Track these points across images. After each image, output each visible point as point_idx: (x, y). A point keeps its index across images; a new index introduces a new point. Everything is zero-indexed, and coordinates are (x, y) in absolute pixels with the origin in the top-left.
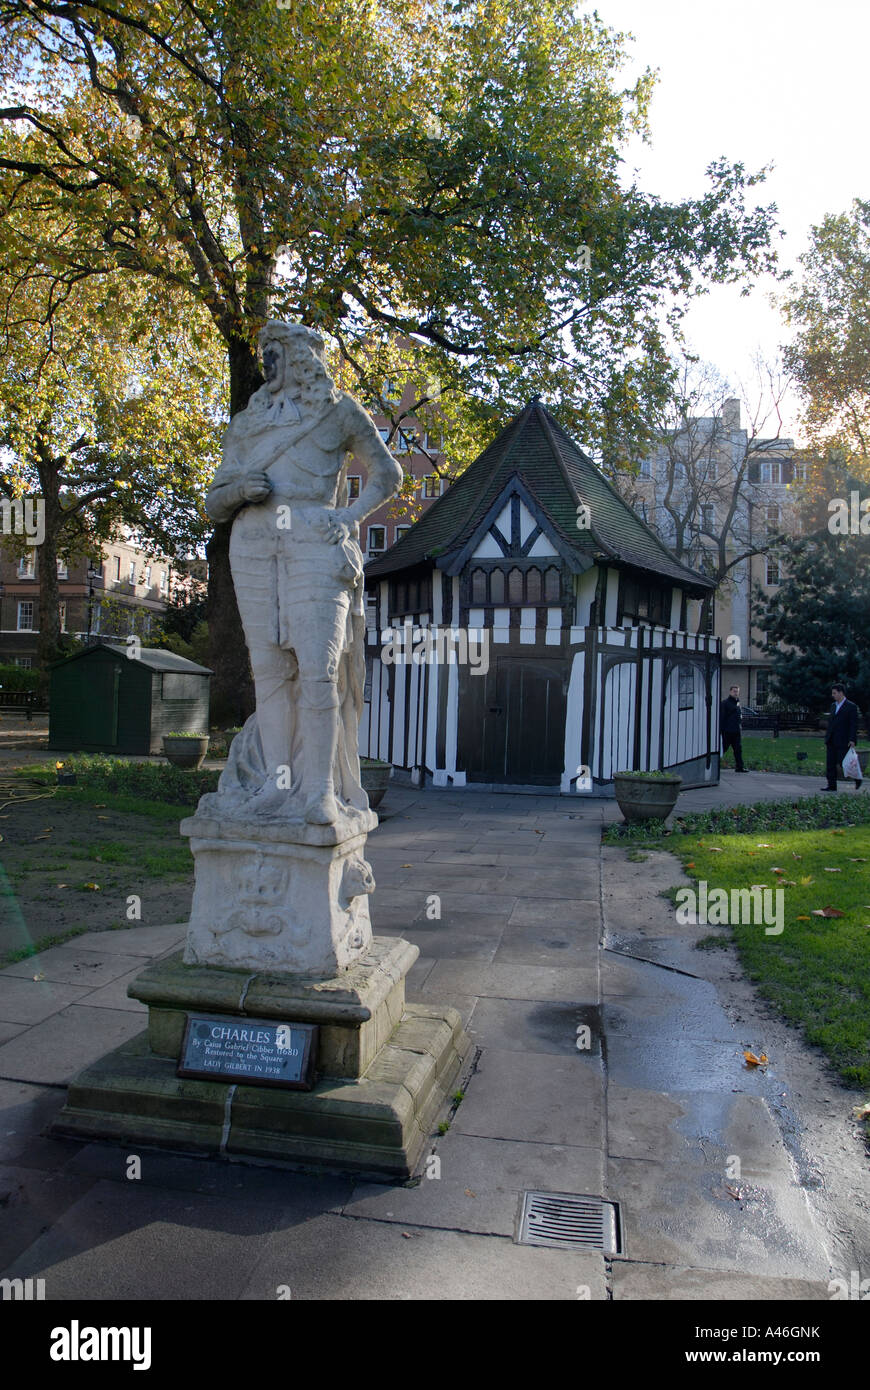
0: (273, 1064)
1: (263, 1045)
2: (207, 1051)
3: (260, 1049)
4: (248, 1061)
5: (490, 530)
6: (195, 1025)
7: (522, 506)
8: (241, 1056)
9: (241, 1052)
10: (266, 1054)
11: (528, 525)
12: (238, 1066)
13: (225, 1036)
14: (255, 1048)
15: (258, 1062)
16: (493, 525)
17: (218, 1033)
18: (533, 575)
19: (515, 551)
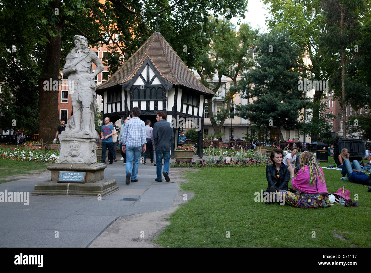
0: (77, 179)
2: (64, 177)
3: (74, 176)
5: (140, 76)
6: (61, 173)
7: (150, 69)
9: (71, 177)
11: (152, 74)
12: (70, 180)
15: (74, 179)
16: (141, 74)
17: (66, 174)
18: (154, 90)
19: (148, 83)
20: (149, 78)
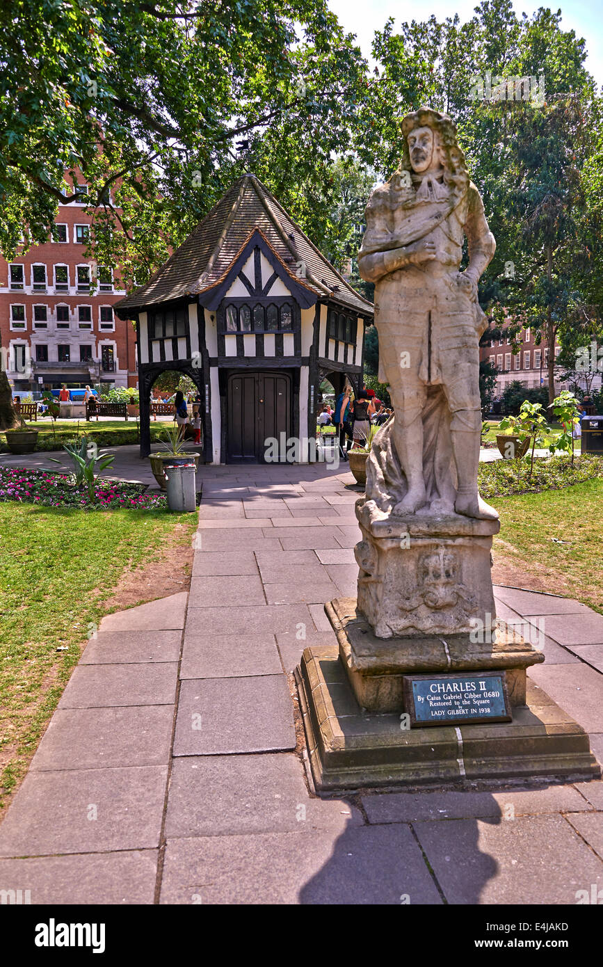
0: (483, 706)
1: (472, 692)
2: (431, 704)
3: (471, 696)
4: (465, 707)
5: (238, 275)
6: (415, 685)
7: (262, 257)
8: (458, 703)
9: (457, 700)
10: (477, 699)
11: (267, 271)
12: (458, 712)
13: (442, 690)
14: (467, 696)
15: (472, 706)
16: (241, 272)
17: (435, 688)
18: (272, 310)
19: (258, 291)
20: (261, 282)
